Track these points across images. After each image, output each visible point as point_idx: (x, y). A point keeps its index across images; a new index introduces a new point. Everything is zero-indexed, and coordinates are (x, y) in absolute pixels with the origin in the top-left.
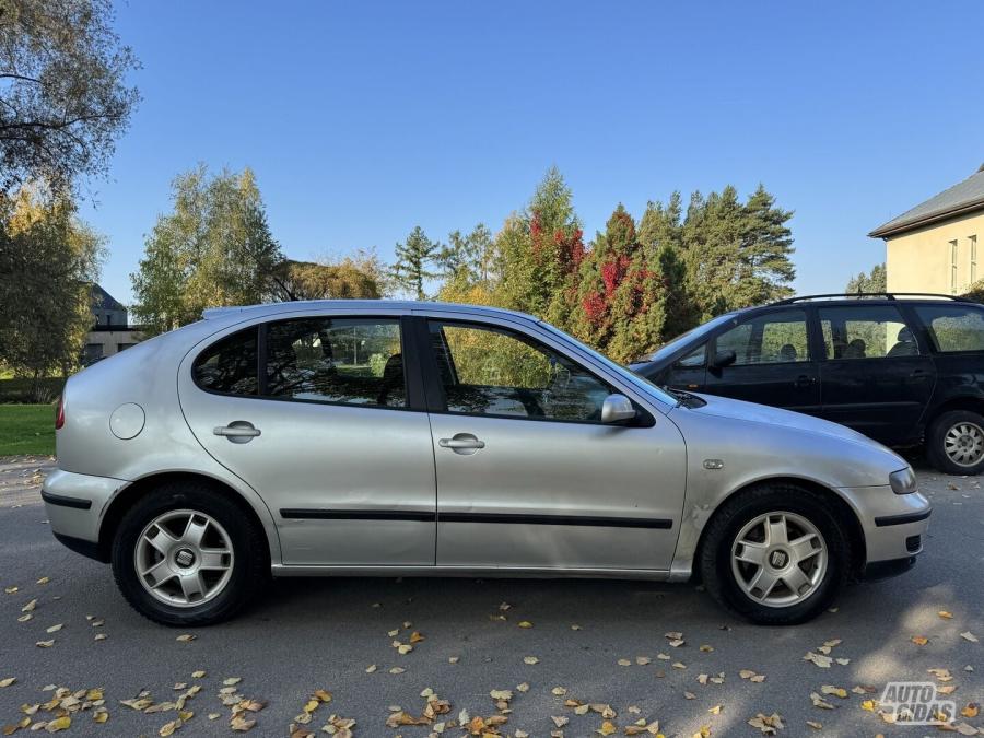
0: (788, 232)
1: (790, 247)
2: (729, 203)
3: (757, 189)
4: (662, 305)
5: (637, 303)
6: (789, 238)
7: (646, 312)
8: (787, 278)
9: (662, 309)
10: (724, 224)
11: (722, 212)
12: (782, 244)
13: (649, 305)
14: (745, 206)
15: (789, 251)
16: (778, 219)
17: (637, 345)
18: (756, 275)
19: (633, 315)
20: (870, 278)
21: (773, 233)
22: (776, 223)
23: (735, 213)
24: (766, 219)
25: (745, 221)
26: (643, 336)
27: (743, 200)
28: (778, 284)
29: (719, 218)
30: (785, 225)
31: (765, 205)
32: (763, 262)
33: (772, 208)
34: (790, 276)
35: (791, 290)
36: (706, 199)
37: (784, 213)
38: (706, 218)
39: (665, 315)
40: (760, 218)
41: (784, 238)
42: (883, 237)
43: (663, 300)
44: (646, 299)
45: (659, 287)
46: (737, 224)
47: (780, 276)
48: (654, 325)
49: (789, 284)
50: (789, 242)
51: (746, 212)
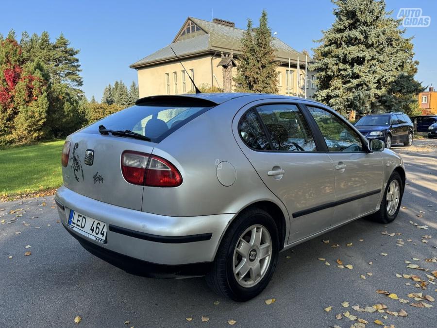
0: (77, 60)
1: (79, 69)
2: (45, 41)
3: (60, 36)
4: (45, 97)
5: (30, 95)
6: (78, 64)
7: (36, 100)
8: (79, 84)
9: (46, 98)
10: (44, 52)
11: (42, 45)
12: (74, 66)
13: (37, 96)
14: (54, 44)
15: (79, 71)
16: (72, 53)
17: (33, 119)
18: (62, 82)
19: (28, 102)
20: (114, 87)
21: (70, 60)
22: (71, 55)
23: (50, 47)
24: (66, 52)
25: (55, 52)
26: (37, 114)
27: (53, 41)
28: (75, 87)
29: (41, 48)
30: (76, 57)
31: (65, 44)
32: (66, 75)
33: (68, 47)
34: (80, 84)
35: (81, 91)
36: (31, 37)
37: (75, 51)
38: (33, 47)
39: (48, 103)
40: (62, 51)
41: (76, 64)
42: (136, 68)
43: (45, 94)
44: (35, 92)
45: (42, 86)
46: (52, 53)
47: (75, 83)
48: (42, 108)
49: (80, 88)
50: (78, 66)
51: (55, 47)
